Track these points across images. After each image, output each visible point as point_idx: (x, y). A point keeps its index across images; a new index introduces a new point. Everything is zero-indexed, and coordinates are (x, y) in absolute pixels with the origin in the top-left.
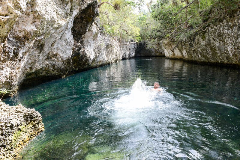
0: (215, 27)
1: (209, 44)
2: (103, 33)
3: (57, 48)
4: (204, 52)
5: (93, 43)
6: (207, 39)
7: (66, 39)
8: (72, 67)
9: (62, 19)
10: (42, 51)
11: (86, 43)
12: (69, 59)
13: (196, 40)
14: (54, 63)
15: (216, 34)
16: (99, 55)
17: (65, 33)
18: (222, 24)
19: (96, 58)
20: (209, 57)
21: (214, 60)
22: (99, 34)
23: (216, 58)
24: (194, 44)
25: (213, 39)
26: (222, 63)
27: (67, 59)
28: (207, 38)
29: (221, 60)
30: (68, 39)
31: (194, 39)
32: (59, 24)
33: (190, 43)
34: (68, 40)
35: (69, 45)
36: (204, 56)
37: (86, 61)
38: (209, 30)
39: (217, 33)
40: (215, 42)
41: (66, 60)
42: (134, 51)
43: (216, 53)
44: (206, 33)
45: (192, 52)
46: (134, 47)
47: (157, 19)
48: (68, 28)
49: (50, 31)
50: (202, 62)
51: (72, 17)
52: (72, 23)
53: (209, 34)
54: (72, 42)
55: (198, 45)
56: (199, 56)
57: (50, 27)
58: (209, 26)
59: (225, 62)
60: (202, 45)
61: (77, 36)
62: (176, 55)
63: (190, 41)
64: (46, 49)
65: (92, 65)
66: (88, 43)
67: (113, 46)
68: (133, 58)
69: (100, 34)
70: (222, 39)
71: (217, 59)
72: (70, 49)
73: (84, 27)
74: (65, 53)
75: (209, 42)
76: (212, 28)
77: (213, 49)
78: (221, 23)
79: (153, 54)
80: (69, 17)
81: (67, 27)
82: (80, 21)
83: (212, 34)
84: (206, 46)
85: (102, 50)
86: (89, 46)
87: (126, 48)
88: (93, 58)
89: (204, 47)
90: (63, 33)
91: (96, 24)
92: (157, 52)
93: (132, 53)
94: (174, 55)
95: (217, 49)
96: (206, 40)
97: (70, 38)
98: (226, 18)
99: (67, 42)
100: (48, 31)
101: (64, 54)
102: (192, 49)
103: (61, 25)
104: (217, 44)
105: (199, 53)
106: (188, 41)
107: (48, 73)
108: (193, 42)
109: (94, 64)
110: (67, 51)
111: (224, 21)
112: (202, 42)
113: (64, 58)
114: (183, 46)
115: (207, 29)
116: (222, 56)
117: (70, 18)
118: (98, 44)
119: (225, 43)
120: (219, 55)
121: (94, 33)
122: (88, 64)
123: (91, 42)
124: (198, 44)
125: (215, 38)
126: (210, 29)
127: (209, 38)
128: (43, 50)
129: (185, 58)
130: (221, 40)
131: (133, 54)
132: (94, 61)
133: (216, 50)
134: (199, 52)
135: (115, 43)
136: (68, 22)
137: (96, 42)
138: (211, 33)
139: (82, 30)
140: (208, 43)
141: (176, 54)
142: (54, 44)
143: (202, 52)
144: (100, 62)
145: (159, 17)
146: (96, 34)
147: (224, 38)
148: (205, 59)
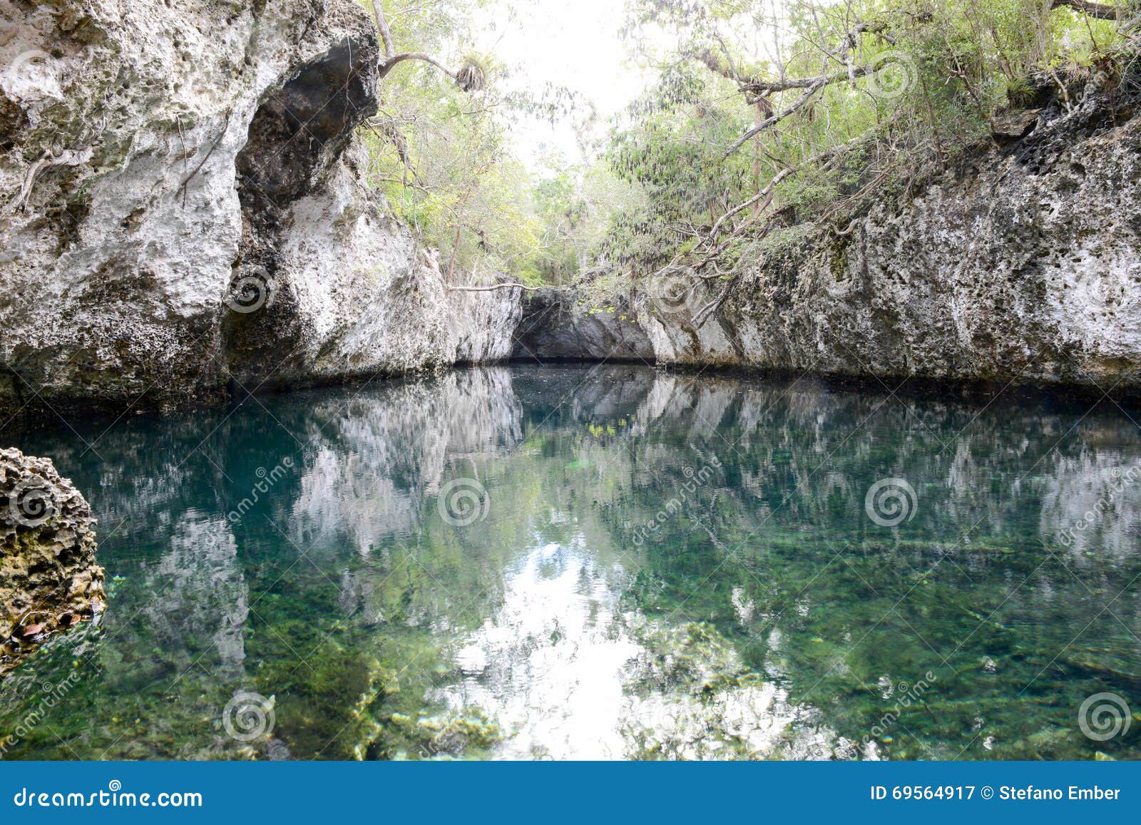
0: (891, 219)
1: (864, 295)
2: (382, 216)
3: (152, 244)
4: (840, 329)
5: (331, 256)
6: (854, 273)
7: (207, 204)
8: (216, 366)
9: (197, 87)
10: (72, 245)
11: (296, 252)
12: (208, 314)
13: (804, 277)
14: (123, 326)
15: (898, 249)
16: (355, 319)
17: (205, 167)
18: (924, 206)
19: (342, 331)
20: (863, 351)
21: (887, 364)
22: (361, 219)
23: (898, 354)
24: (795, 296)
25: (884, 269)
26: (925, 378)
27: (198, 311)
28: (855, 268)
29: (921, 361)
30: (213, 203)
31: (794, 273)
32: (183, 107)
33: (779, 293)
34: (218, 212)
35: (219, 240)
36: (839, 349)
37: (291, 343)
38: (864, 231)
39: (900, 242)
40: (894, 283)
41: (195, 316)
42: (510, 333)
43: (899, 334)
44: (852, 246)
45: (786, 330)
46: (511, 313)
47: (634, 178)
48: (224, 141)
49: (134, 132)
50: (832, 374)
51: (248, 93)
52: (244, 124)
53: (864, 248)
54: (232, 223)
55: (814, 297)
56: (821, 346)
57: (133, 109)
58: (866, 215)
59: (938, 371)
60: (831, 299)
61: (261, 201)
62: (707, 350)
63: (775, 284)
64: (95, 234)
65: (317, 368)
66: (303, 255)
67: (421, 289)
68: (503, 362)
69: (368, 223)
70: (922, 270)
71: (900, 358)
72: (220, 261)
73: (299, 160)
74: (190, 279)
75: (865, 284)
76: (878, 223)
77: (885, 317)
78: (921, 200)
79: (594, 351)
80: (235, 85)
81: (221, 135)
82: (281, 129)
83: (879, 248)
84: (849, 301)
85: (372, 298)
86: (308, 270)
87: (474, 314)
88: (326, 329)
89: (843, 306)
90: (195, 167)
91: (353, 167)
92: (614, 341)
93: (498, 339)
94: (696, 348)
95: (903, 316)
96: (850, 276)
97: (227, 201)
98: (938, 178)
99: (206, 217)
100: (119, 132)
101: (189, 285)
102: (786, 318)
103: (191, 113)
104: (902, 293)
105: (819, 334)
106: (766, 284)
107: (89, 383)
108: (791, 288)
109: (327, 367)
110: (203, 270)
111: (933, 190)
112: (833, 283)
113: (184, 305)
114: (744, 305)
115: (856, 227)
116: (923, 345)
117: (240, 94)
118: (352, 267)
119: (938, 288)
120: (910, 339)
121: (341, 209)
122: (299, 360)
123: (320, 252)
124: (811, 293)
125: (890, 269)
126: (868, 227)
127: (865, 265)
128: (77, 239)
129: (752, 359)
130: (920, 276)
131: (503, 347)
132: (328, 347)
133: (895, 317)
134: (819, 328)
135: (429, 279)
136: (228, 113)
137: (344, 255)
138: (875, 241)
139: (290, 176)
140: (861, 288)
141: (706, 345)
142: (140, 220)
143: (834, 328)
144: (357, 357)
145: (642, 167)
146: (351, 215)
147: (932, 263)
148: (844, 361)
